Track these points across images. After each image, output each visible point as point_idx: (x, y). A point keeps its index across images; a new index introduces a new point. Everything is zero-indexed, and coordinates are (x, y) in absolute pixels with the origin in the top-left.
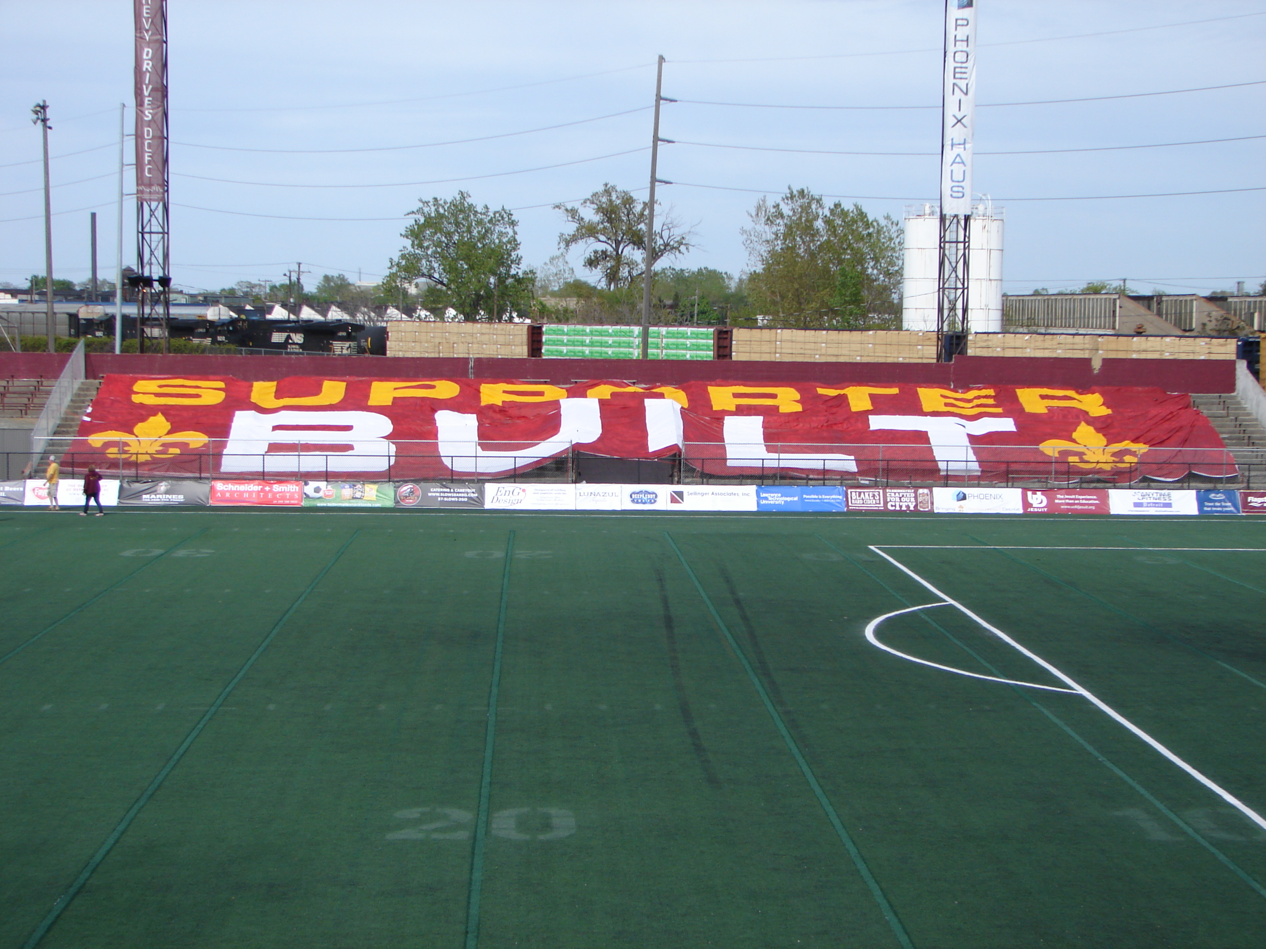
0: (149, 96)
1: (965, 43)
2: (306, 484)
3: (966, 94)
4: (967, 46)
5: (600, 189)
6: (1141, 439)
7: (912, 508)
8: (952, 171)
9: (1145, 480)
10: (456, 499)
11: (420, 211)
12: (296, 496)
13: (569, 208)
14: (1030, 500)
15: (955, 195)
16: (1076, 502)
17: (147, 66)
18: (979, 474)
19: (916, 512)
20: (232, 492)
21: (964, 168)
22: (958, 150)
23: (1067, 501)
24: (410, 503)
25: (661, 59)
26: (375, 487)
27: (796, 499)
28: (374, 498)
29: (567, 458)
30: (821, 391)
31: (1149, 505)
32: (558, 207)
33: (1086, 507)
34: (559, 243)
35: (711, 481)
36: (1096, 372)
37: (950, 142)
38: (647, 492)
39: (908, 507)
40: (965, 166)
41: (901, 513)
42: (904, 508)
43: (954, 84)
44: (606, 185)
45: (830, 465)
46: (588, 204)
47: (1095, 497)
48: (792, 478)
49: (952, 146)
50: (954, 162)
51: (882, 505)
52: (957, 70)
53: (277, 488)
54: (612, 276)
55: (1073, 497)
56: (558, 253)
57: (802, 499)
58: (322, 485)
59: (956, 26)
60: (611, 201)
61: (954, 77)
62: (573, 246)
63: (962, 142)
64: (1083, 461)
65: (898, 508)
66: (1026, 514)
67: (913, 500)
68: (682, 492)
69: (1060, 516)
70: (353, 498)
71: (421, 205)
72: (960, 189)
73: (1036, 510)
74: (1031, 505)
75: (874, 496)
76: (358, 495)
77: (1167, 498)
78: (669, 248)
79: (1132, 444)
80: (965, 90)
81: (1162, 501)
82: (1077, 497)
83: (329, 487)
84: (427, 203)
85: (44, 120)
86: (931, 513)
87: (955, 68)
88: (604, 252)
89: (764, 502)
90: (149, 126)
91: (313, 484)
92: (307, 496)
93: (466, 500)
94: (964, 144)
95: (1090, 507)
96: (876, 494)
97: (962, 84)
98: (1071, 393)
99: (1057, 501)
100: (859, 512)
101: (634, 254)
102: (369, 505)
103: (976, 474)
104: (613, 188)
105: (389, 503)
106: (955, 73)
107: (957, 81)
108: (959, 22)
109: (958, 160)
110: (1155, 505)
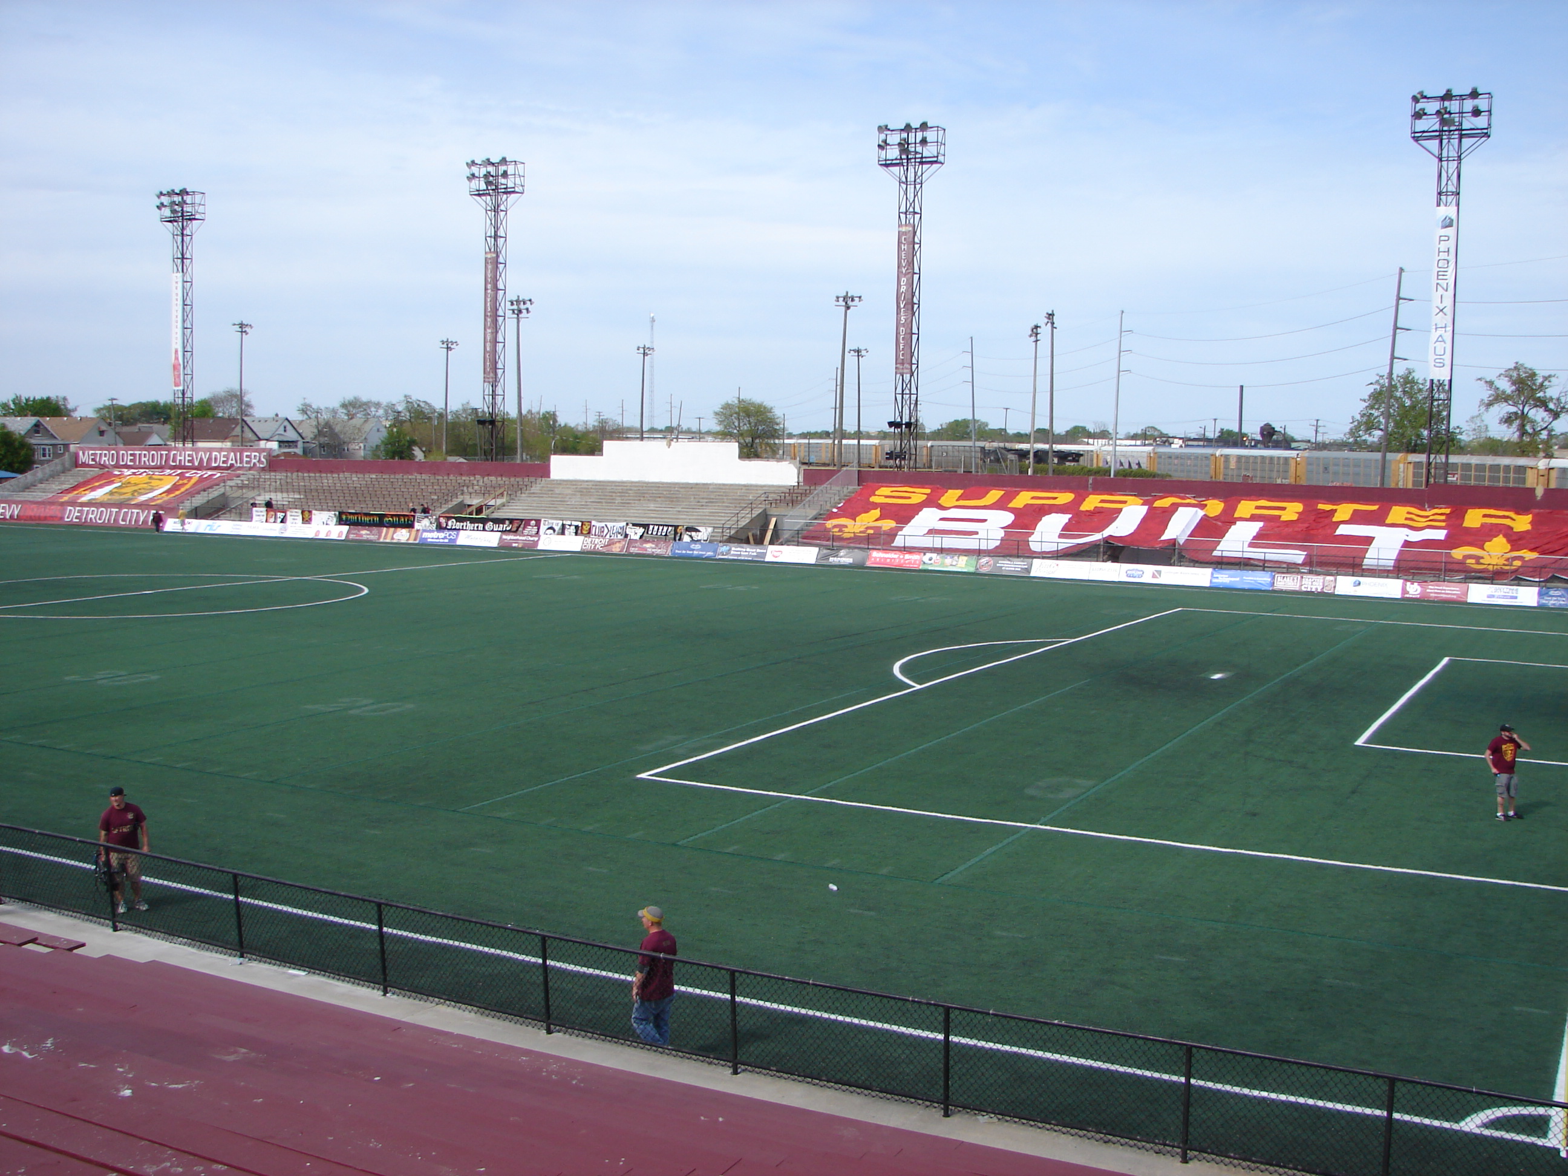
0: (904, 308)
1: (1446, 254)
2: (925, 554)
3: (1447, 290)
4: (1448, 255)
5: (1512, 366)
6: (1538, 549)
7: (1319, 590)
8: (1435, 348)
9: (1517, 579)
10: (1013, 569)
11: (1377, 382)
12: (918, 562)
13: (1488, 380)
14: (1408, 589)
15: (1437, 365)
16: (1443, 592)
17: (903, 289)
18: (1392, 568)
19: (1322, 593)
20: (881, 558)
21: (1444, 345)
22: (1440, 332)
23: (1436, 591)
24: (984, 570)
25: (1401, 270)
26: (965, 558)
27: (1238, 579)
28: (964, 566)
29: (1099, 545)
30: (1321, 506)
31: (1499, 597)
32: (1480, 379)
33: (1449, 596)
34: (1479, 406)
35: (1196, 565)
36: (1539, 498)
37: (1434, 327)
38: (1137, 570)
39: (1317, 589)
40: (1445, 343)
41: (1311, 593)
42: (1313, 590)
43: (1437, 284)
44: (1517, 363)
45: (1269, 557)
46: (1502, 377)
47: (1458, 589)
48: (1252, 565)
49: (1436, 328)
50: (1437, 341)
51: (1298, 586)
52: (1440, 273)
53: (907, 556)
54: (1523, 432)
55: (1441, 588)
56: (1476, 413)
57: (1242, 580)
58: (934, 556)
59: (1440, 241)
60: (1519, 375)
61: (1438, 279)
62: (1491, 409)
63: (1444, 326)
64: (1478, 563)
65: (1309, 590)
66: (1403, 599)
67: (1321, 584)
68: (1160, 571)
69: (1428, 601)
70: (951, 565)
71: (1378, 378)
72: (1441, 361)
73: (1411, 596)
74: (1408, 593)
75: (1293, 580)
76: (954, 563)
77: (1514, 591)
78: (1565, 410)
79: (1529, 552)
80: (1445, 288)
81: (1510, 594)
82: (1444, 588)
83: (938, 557)
84: (1382, 376)
85: (1053, 323)
86: (1333, 595)
87: (1438, 272)
88: (1516, 413)
89: (1215, 580)
90: (904, 327)
91: (929, 555)
92: (924, 563)
93: (1019, 569)
94: (1445, 327)
95: (1453, 596)
96: (1295, 578)
97: (1444, 283)
98: (1511, 514)
99: (1428, 591)
100: (1281, 591)
101: (1538, 415)
102: (960, 570)
103: (1389, 568)
104: (1522, 365)
105: (972, 570)
106: (1438, 275)
107: (1439, 281)
108: (1442, 238)
109: (1440, 339)
110: (1504, 597)
